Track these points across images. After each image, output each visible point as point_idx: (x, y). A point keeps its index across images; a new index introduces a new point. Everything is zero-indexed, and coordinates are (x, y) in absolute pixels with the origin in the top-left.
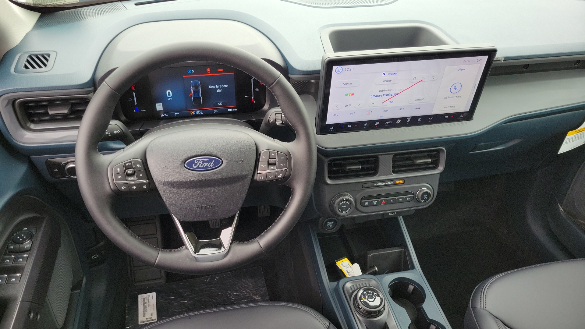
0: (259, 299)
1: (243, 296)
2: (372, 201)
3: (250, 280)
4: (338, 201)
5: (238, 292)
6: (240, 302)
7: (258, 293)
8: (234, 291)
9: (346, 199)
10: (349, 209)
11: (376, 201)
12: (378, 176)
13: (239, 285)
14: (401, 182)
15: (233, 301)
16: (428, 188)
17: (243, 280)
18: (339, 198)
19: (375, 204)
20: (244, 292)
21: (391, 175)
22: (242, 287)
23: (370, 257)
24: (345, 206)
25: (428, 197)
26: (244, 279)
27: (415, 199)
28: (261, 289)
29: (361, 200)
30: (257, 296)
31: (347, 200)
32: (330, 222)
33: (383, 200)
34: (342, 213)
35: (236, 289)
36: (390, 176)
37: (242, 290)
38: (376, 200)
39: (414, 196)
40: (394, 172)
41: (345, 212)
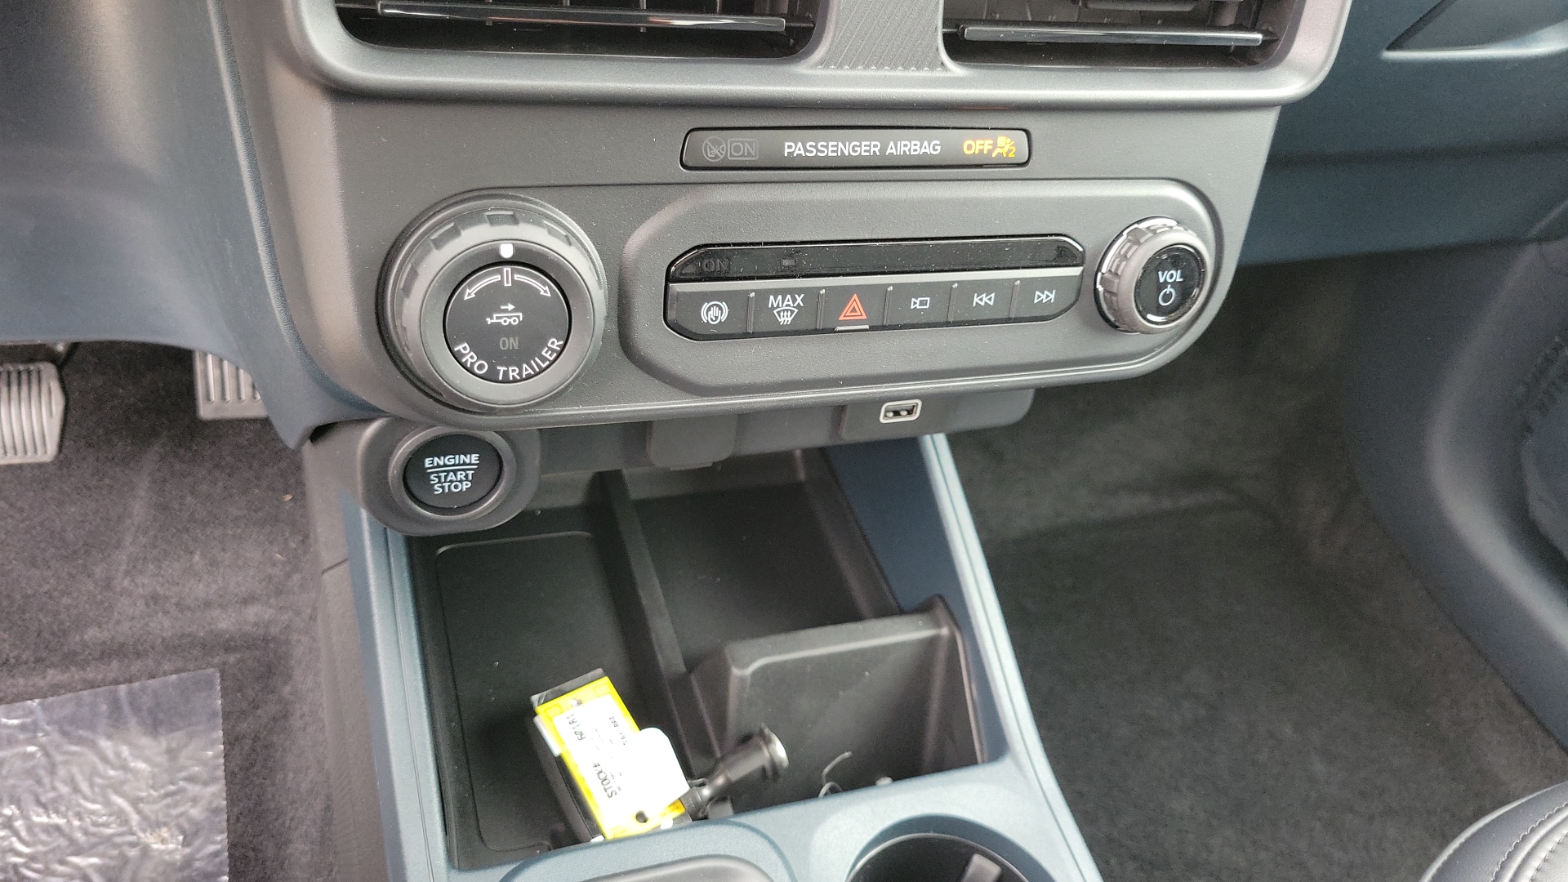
0: (170, 852)
1: (86, 833)
2: (763, 295)
3: (145, 741)
4: (438, 260)
5: (57, 812)
6: (60, 868)
7: (174, 812)
8: (39, 803)
9: (517, 249)
10: (555, 343)
11: (793, 292)
12: (824, 63)
13: (75, 770)
14: (1006, 145)
15: (15, 867)
16: (1184, 219)
17: (105, 744)
18: (455, 233)
19: (785, 319)
20: (93, 813)
21: (932, 67)
22: (92, 785)
23: (742, 679)
24: (509, 316)
25: (1185, 293)
26: (109, 737)
27: (1087, 299)
28: (194, 789)
29: (670, 278)
30: (165, 832)
31: (526, 260)
32: (449, 460)
33: (848, 291)
34: (491, 377)
35: (51, 795)
36: (925, 73)
37: (86, 798)
38: (799, 291)
39: (1088, 281)
40: (959, 47)
41: (513, 372)
